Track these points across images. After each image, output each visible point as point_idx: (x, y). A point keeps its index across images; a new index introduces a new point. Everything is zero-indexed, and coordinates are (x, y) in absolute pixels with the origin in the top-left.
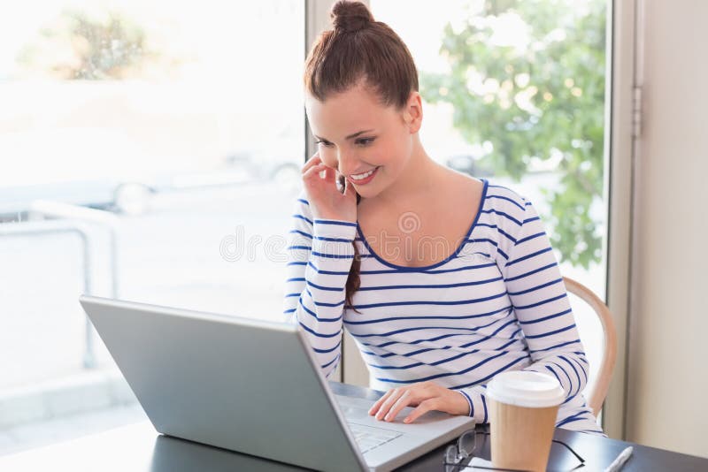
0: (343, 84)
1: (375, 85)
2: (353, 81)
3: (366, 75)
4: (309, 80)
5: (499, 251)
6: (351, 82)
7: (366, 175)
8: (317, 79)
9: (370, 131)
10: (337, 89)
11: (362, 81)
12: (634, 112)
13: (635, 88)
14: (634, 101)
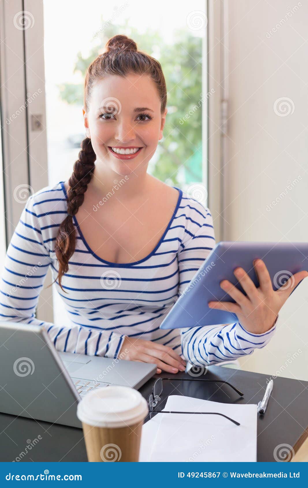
12: (222, 118)
13: (222, 101)
14: (222, 111)
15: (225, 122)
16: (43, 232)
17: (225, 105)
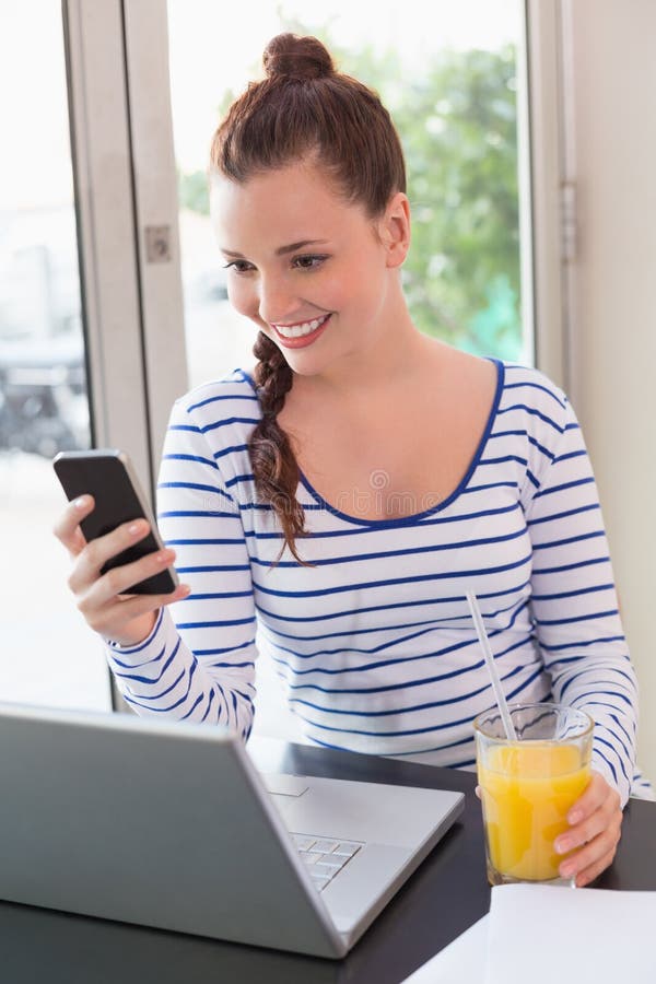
0: (278, 155)
1: (334, 164)
2: (297, 153)
3: (318, 146)
4: (220, 150)
5: (529, 474)
6: (293, 153)
7: (306, 329)
8: (233, 148)
9: (321, 242)
10: (267, 162)
11: (313, 153)
12: (564, 222)
13: (563, 184)
14: (563, 206)
15: (570, 231)
16: (219, 461)
17: (569, 193)
